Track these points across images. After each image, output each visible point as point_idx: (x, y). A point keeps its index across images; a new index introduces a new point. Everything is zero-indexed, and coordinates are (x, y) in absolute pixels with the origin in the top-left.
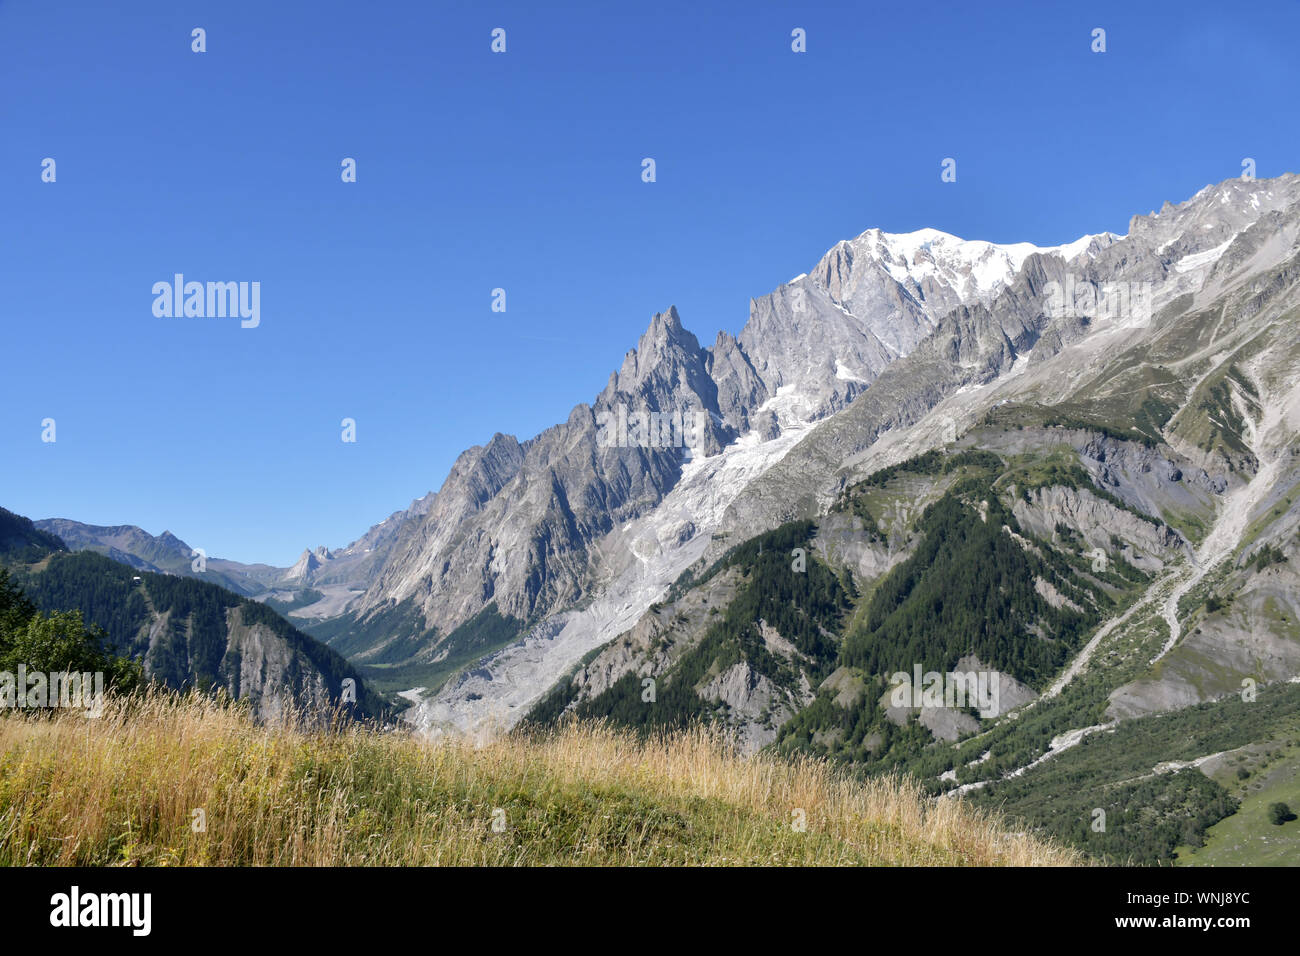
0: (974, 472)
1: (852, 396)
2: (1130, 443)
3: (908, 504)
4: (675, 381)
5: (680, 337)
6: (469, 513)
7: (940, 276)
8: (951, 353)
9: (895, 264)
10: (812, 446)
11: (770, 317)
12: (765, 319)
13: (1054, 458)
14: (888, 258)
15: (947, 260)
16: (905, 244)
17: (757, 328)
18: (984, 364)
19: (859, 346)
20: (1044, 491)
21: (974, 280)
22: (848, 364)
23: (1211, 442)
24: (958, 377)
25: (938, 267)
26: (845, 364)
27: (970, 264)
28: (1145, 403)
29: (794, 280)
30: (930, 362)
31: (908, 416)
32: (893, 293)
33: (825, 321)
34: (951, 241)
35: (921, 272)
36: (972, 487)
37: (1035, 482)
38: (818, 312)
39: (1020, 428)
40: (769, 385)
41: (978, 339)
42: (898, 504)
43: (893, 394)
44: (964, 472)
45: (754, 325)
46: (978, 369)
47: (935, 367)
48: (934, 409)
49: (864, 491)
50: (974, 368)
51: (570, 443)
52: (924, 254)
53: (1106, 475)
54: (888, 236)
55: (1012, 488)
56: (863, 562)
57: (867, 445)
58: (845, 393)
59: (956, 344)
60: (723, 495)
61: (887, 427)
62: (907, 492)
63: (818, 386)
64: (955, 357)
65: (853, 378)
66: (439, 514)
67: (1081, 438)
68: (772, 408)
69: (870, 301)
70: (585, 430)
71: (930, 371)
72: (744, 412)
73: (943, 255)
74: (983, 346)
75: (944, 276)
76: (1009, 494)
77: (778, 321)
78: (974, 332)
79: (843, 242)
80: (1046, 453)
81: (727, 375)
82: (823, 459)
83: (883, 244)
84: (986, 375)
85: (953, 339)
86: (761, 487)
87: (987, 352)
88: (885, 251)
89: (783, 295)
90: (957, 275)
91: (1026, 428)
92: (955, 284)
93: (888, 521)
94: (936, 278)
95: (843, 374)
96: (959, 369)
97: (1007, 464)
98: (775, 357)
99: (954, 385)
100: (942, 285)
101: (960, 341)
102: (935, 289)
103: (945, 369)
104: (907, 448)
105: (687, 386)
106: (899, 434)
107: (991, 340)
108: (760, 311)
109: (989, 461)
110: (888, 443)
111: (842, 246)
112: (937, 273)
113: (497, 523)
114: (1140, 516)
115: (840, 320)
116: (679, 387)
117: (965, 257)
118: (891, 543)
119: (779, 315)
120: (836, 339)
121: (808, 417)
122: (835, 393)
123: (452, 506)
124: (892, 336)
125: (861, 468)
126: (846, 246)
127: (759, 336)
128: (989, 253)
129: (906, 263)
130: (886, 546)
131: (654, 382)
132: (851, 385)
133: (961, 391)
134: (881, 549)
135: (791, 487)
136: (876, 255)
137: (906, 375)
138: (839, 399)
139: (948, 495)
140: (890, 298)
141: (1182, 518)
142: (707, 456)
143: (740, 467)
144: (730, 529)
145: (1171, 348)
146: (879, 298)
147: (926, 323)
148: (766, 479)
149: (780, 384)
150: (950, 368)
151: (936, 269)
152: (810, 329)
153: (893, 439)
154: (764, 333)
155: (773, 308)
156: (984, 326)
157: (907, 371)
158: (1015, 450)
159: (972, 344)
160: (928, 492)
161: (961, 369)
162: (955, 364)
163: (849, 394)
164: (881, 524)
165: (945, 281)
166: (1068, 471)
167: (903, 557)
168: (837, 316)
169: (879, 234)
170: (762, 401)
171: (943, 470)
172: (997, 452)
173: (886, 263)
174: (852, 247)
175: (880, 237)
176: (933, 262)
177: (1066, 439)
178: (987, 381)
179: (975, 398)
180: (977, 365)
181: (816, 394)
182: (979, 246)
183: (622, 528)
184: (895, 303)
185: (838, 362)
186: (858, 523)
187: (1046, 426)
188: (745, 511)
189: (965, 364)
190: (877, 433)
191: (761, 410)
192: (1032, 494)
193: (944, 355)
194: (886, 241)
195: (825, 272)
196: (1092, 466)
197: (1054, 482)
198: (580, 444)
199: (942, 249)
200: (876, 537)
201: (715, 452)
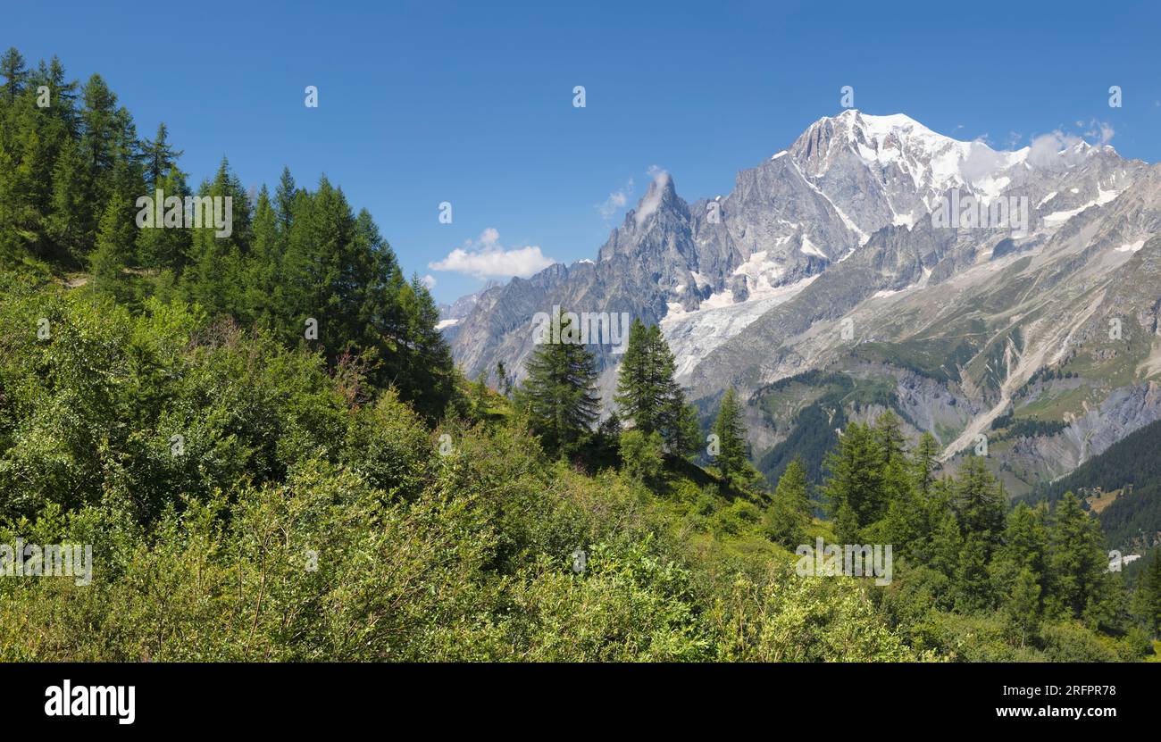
0: (835, 388)
1: (812, 267)
2: (930, 379)
3: (794, 404)
4: (665, 243)
5: (672, 202)
6: (490, 344)
7: (903, 164)
8: (876, 262)
9: (867, 146)
10: (762, 326)
11: (752, 190)
12: (747, 191)
13: (883, 385)
14: (862, 140)
15: (913, 149)
16: (879, 125)
17: (740, 198)
18: (898, 275)
19: (823, 224)
20: (870, 406)
21: (930, 171)
22: (812, 239)
23: (980, 382)
24: (878, 283)
25: (903, 153)
26: (810, 239)
27: (930, 155)
28: (959, 347)
29: (775, 156)
30: (860, 268)
31: (836, 311)
32: (860, 176)
33: (798, 198)
34: (919, 130)
35: (887, 156)
36: (830, 399)
37: (867, 400)
38: (792, 189)
39: (869, 362)
40: (744, 251)
41: (898, 254)
42: (788, 403)
43: (828, 291)
44: (829, 388)
45: (738, 196)
46: (894, 279)
47: (862, 273)
48: (856, 307)
49: (769, 393)
50: (891, 277)
51: (577, 296)
52: (891, 141)
53: (910, 399)
54: (865, 117)
55: (852, 403)
56: (760, 439)
57: (802, 331)
58: (807, 265)
59: (880, 255)
60: (696, 348)
61: (820, 318)
62: (795, 396)
63: (785, 257)
64: (879, 266)
65: (814, 253)
66: (465, 343)
67: (902, 374)
68: (743, 272)
69: (839, 182)
70: (590, 285)
71: (858, 276)
72: (721, 273)
73: (910, 143)
74: (901, 260)
75: (908, 164)
76: (850, 407)
77: (759, 194)
78: (896, 248)
79: (826, 118)
80: (879, 381)
81: (710, 241)
82: (768, 338)
83: (859, 125)
84: (899, 283)
85: (880, 251)
86: (722, 354)
87: (903, 266)
88: (860, 134)
89: (765, 170)
90: (917, 163)
91: (873, 362)
92: (915, 172)
93: (780, 414)
94: (899, 164)
95: (807, 248)
96: (879, 276)
97: (856, 386)
98: (753, 227)
99: (875, 288)
100: (903, 171)
101: (884, 253)
102: (898, 175)
103: (870, 276)
104: (830, 337)
105: (675, 249)
106: (827, 323)
107: (908, 256)
108: (744, 183)
109: (845, 382)
110: (817, 331)
111: (824, 122)
112: (901, 160)
113: (516, 358)
114: (918, 428)
115: (810, 199)
116: (668, 249)
117: (928, 148)
118: (779, 428)
119: (760, 189)
120: (804, 215)
121: (774, 283)
122: (798, 265)
123: (477, 337)
124: (855, 215)
125: (795, 349)
126: (828, 123)
127: (741, 206)
128: (948, 148)
129: (876, 148)
130: (775, 430)
131: (648, 245)
132: (812, 258)
133: (880, 294)
134: (771, 432)
135: (743, 358)
136: (852, 137)
137: (840, 277)
138: (800, 270)
139: (816, 402)
140: (857, 181)
141: (945, 430)
142: (687, 311)
143: (711, 326)
144: (696, 384)
145: (998, 303)
146: (847, 179)
147: (884, 206)
148: (724, 348)
149: (754, 250)
150: (873, 275)
151: (901, 155)
152: (784, 204)
153: (823, 328)
154: (746, 204)
155: (756, 182)
156: (904, 244)
157: (841, 274)
158: (863, 377)
159: (893, 258)
160: (808, 397)
161: (882, 276)
162: (878, 272)
163: (809, 266)
164: (776, 416)
165: (906, 169)
166: (887, 395)
167: (783, 439)
168: (809, 194)
169: (857, 115)
170: (737, 266)
171: (818, 385)
172: (853, 377)
173: (859, 145)
174: (833, 124)
175: (858, 118)
176: (899, 149)
177: (894, 373)
178: (898, 289)
179: (885, 304)
180: (894, 274)
181: (782, 263)
182: (942, 140)
183: (614, 368)
184: (860, 185)
185: (805, 236)
186: (761, 414)
187: (884, 363)
188: (708, 372)
189: (885, 273)
190: (811, 321)
191: (736, 273)
192: (862, 408)
193: (871, 264)
194: (862, 123)
195: (806, 146)
196: (902, 392)
197: (877, 402)
198: (585, 297)
199: (910, 136)
200: (769, 422)
201: (694, 309)
